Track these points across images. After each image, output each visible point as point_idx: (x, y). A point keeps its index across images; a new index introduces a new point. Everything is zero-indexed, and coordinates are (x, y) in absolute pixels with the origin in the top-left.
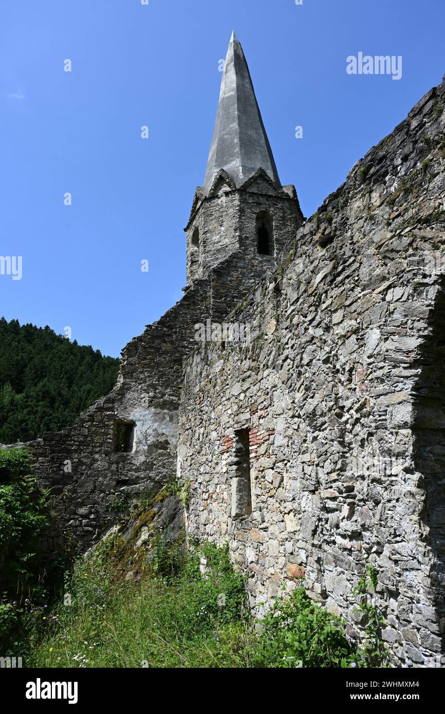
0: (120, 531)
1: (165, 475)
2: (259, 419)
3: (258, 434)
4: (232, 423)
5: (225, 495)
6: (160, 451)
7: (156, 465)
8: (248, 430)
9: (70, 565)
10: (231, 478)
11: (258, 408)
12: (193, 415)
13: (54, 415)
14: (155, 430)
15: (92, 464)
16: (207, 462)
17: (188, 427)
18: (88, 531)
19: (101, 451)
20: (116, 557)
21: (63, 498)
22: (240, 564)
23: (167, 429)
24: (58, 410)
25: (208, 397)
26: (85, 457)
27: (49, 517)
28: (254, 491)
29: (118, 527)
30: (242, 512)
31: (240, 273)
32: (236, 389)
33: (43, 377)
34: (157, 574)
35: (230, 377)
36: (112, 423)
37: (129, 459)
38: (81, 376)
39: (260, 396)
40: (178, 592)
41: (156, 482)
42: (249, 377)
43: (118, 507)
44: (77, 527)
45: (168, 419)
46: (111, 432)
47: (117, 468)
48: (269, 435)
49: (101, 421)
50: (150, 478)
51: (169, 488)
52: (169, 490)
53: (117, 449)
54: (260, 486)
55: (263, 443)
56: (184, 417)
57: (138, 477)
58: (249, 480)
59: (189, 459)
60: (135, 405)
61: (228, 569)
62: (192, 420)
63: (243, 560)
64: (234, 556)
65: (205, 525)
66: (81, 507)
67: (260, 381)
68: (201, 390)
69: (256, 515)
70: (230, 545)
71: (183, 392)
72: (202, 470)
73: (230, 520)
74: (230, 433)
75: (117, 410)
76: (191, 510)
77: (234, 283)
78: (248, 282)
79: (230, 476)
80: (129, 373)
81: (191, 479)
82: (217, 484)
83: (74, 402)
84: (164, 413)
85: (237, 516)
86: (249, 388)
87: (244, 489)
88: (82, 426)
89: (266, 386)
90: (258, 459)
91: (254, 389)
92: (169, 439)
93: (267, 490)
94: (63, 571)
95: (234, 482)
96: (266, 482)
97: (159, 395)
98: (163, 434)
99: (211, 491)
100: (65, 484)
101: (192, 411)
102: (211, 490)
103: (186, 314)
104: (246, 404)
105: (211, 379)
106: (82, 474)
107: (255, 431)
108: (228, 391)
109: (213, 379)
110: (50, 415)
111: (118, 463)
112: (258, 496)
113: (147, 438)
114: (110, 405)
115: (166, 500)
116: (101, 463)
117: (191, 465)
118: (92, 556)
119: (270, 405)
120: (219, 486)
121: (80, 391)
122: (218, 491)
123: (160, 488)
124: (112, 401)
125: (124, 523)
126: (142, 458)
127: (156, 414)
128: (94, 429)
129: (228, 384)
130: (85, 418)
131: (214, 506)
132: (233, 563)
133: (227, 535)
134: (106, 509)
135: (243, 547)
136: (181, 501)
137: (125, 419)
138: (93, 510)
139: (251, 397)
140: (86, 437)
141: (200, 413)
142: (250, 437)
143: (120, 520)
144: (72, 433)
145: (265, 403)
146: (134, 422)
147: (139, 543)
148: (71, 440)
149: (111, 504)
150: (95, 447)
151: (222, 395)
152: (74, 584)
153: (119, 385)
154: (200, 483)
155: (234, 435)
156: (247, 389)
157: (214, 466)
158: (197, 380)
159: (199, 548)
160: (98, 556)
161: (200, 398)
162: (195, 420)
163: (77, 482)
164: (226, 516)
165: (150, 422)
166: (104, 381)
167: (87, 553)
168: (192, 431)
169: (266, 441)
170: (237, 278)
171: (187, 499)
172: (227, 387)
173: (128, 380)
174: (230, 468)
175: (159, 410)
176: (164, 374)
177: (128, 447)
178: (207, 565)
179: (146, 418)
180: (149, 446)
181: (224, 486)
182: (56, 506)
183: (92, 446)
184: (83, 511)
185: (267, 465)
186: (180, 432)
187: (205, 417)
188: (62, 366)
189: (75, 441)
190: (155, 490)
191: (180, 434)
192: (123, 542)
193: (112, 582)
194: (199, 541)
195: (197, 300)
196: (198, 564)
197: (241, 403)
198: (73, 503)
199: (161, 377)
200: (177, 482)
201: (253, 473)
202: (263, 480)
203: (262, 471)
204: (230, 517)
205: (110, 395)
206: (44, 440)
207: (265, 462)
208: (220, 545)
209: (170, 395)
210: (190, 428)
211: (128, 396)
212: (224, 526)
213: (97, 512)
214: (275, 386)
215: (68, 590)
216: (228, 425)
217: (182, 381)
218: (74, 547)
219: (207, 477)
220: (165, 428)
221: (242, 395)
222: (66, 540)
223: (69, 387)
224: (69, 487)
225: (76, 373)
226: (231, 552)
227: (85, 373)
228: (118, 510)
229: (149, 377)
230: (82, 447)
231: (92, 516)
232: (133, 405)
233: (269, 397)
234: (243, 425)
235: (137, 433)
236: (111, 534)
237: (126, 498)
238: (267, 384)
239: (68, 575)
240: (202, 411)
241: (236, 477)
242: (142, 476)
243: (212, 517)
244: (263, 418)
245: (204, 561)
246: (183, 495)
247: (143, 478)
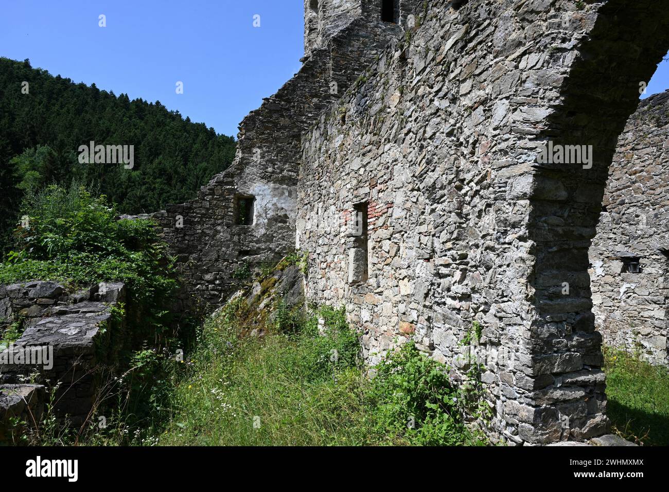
0: (243, 295)
1: (285, 247)
2: (379, 192)
3: (377, 207)
4: (351, 197)
5: (343, 264)
6: (280, 224)
7: (276, 237)
8: (367, 203)
9: (200, 322)
10: (349, 249)
11: (377, 183)
12: (312, 190)
13: (172, 192)
14: (274, 204)
15: (215, 235)
16: (325, 235)
17: (307, 202)
18: (214, 295)
19: (223, 223)
20: (241, 317)
21: (189, 265)
22: (356, 323)
23: (286, 204)
24: (175, 187)
25: (327, 172)
26: (208, 228)
27: (177, 281)
28: (371, 259)
29: (242, 292)
30: (358, 279)
31: (362, 43)
32: (356, 164)
33: (158, 154)
34: (279, 332)
35: (350, 151)
36: (232, 196)
37: (250, 232)
38: (196, 154)
39: (380, 171)
40: (299, 346)
41: (276, 253)
42: (370, 151)
43: (241, 275)
44: (203, 290)
45: (287, 194)
46: (232, 205)
47: (239, 239)
48: (388, 208)
49: (222, 195)
50: (270, 249)
51: (289, 258)
52: (289, 260)
53: (238, 222)
54: (377, 255)
55: (382, 216)
56: (303, 192)
57: (259, 248)
58: (366, 251)
59: (308, 233)
60: (254, 180)
61: (344, 328)
62: (311, 195)
63: (358, 320)
64: (349, 317)
65: (323, 291)
66: (207, 274)
67: (380, 156)
68: (320, 166)
69: (372, 281)
70: (347, 307)
71: (301, 168)
72: (320, 242)
73: (347, 287)
74: (349, 206)
75: (237, 184)
76: (309, 278)
77: (355, 55)
78: (370, 54)
79: (348, 247)
80: (247, 148)
81: (310, 251)
82: (335, 255)
83: (191, 180)
84: (283, 188)
85: (354, 282)
86: (369, 163)
87: (361, 259)
88: (204, 200)
89: (387, 161)
90: (375, 231)
91: (374, 163)
92: (288, 213)
93: (384, 259)
94: (194, 327)
95: (352, 252)
96: (383, 252)
97: (278, 171)
98: (282, 208)
99: (329, 261)
100: (191, 253)
101: (311, 186)
102: (329, 260)
103: (304, 87)
104: (366, 179)
105: (330, 154)
106: (206, 244)
107: (374, 204)
108: (348, 166)
109: (333, 155)
110: (168, 192)
111: (239, 235)
112: (374, 264)
113: (266, 212)
114: (230, 179)
115: (286, 270)
116: (223, 234)
117: (309, 238)
118: (219, 315)
119: (390, 179)
120: (337, 256)
121: (196, 169)
122: (336, 260)
123: (281, 259)
124: (232, 175)
125: (247, 288)
126: (263, 231)
127: (275, 189)
128: (215, 202)
129: (347, 159)
130: (206, 192)
131: (332, 274)
132: (349, 323)
133: (343, 299)
134: (230, 276)
135: (359, 309)
136: (300, 270)
137: (244, 193)
138: (218, 276)
139: (371, 171)
140: (208, 209)
141: (319, 188)
142: (369, 210)
143: (243, 286)
144: (194, 206)
145: (385, 177)
146: (254, 197)
147: (262, 305)
148: (193, 213)
149: (234, 272)
150: (216, 219)
151: (341, 170)
152: (205, 338)
153: (238, 159)
154: (319, 254)
155: (353, 209)
156: (367, 164)
157: (332, 238)
158: (316, 156)
159: (317, 311)
160: (225, 316)
161: (319, 174)
162: (314, 195)
163: (201, 251)
164: (343, 283)
165: (270, 196)
166: (220, 160)
167: (214, 314)
168: (311, 205)
169: (384, 213)
170: (359, 48)
171: (306, 269)
172: (347, 162)
173: (246, 155)
174: (348, 240)
175: (277, 185)
176: (283, 150)
177: (249, 220)
178: (325, 325)
179: (265, 192)
180: (269, 219)
181: (341, 256)
182: (183, 272)
183: (214, 218)
184: (208, 277)
185: (384, 236)
186: (298, 206)
187: (324, 192)
188: (176, 144)
189: (197, 213)
190: (276, 261)
191: (299, 209)
192: (247, 305)
193: (239, 337)
194: (317, 305)
195: (316, 72)
196: (317, 324)
197: (360, 178)
198: (198, 271)
199: (279, 152)
200: (296, 253)
201: (370, 244)
202: (380, 250)
203: (380, 242)
204: (347, 283)
205: (229, 170)
206: (168, 211)
207: (383, 233)
208: (338, 307)
209: (289, 171)
210: (309, 203)
211: (247, 171)
212: (341, 291)
213: (222, 278)
214: (396, 160)
215: (200, 342)
216: (347, 199)
217: (301, 157)
218: (202, 308)
219: (326, 248)
220: (284, 203)
221: (362, 170)
222: (194, 302)
223: (185, 165)
224: (194, 255)
225: (191, 151)
226: (347, 314)
227: (200, 151)
228: (241, 277)
229: (268, 152)
230: (204, 219)
231: (217, 282)
232: (252, 180)
233: (389, 171)
234: (362, 199)
235: (257, 207)
236: (236, 298)
237: (248, 267)
238: (387, 158)
239: (199, 330)
240: (320, 186)
241: (354, 247)
242: (263, 247)
243: (329, 283)
244: (382, 192)
245: (321, 321)
246: (302, 265)
247: (263, 249)
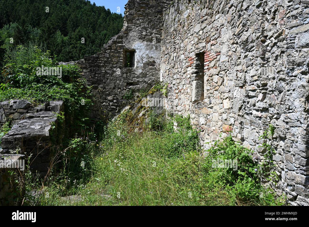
0: (130, 109)
1: (154, 80)
2: (211, 46)
3: (210, 55)
4: (194, 49)
5: (189, 90)
6: (150, 67)
7: (148, 74)
8: (204, 53)
9: (106, 124)
10: (192, 81)
11: (211, 39)
12: (170, 46)
13: (87, 49)
14: (147, 55)
15: (112, 74)
16: (178, 73)
17: (167, 53)
18: (113, 108)
19: (117, 66)
20: (129, 121)
21: (98, 91)
22: (196, 125)
23: (154, 54)
24: (88, 46)
25: (179, 34)
26: (108, 70)
27: (92, 100)
28: (206, 87)
29: (129, 107)
30: (198, 99)
32: (197, 28)
33: (78, 26)
34: (151, 130)
35: (194, 20)
36: (122, 50)
37: (133, 71)
38: (100, 26)
39: (212, 32)
40: (162, 138)
41: (148, 84)
42: (206, 20)
43: (128, 97)
44: (107, 106)
45: (155, 48)
46: (122, 55)
47: (127, 76)
48: (217, 55)
49: (116, 50)
50: (145, 82)
51: (156, 87)
52: (156, 88)
53: (126, 66)
54: (210, 85)
55: (213, 60)
56: (164, 47)
57: (138, 81)
58: (203, 82)
59: (167, 71)
60: (135, 40)
61: (189, 128)
62: (169, 48)
63: (198, 123)
64: (192, 122)
65: (177, 106)
66: (109, 96)
67: (213, 22)
68: (175, 30)
69: (206, 100)
70: (191, 116)
71: (163, 32)
72: (175, 77)
73: (191, 104)
74: (193, 55)
75: (125, 43)
76: (168, 99)
79: (192, 80)
80: (130, 20)
81: (169, 82)
82: (184, 85)
83: (97, 41)
84: (152, 45)
85: (195, 101)
86: (206, 27)
87: (200, 87)
88: (106, 52)
89: (217, 25)
90: (209, 70)
91: (209, 27)
92: (155, 60)
93: (214, 87)
94: (103, 126)
95: (194, 83)
96: (213, 82)
97: (149, 34)
98: (152, 57)
99: (180, 89)
100: (99, 84)
101: (169, 43)
102: (180, 87)
104: (203, 37)
105: (181, 23)
106: (108, 79)
107: (208, 53)
108: (192, 29)
109: (183, 23)
110: (85, 49)
111: (127, 73)
112: (208, 90)
113: (142, 59)
114: (120, 40)
115: (155, 94)
116: (118, 72)
117: (168, 75)
118: (117, 120)
119: (219, 37)
120: (185, 85)
121: (100, 35)
122: (184, 88)
123: (151, 87)
124: (122, 37)
125: (132, 105)
126: (140, 71)
127: (147, 45)
128: (112, 54)
129: (192, 25)
130: (107, 48)
131: (182, 96)
132: (192, 125)
133: (189, 111)
134: (122, 98)
135: (198, 117)
136: (163, 94)
137: (129, 48)
138: (115, 98)
139: (207, 32)
140: (108, 58)
141: (174, 44)
142: (205, 57)
143: (130, 103)
144: (100, 56)
145: (215, 36)
146: (135, 50)
147: (141, 115)
148: (100, 60)
149: (124, 95)
150: (113, 64)
151: (188, 32)
152: (109, 133)
153: (125, 28)
154: (174, 84)
155: (195, 57)
156: (204, 28)
157: (182, 74)
158: (172, 24)
159: (173, 118)
160: (119, 120)
161: (174, 35)
162: (171, 48)
163: (105, 83)
164: (189, 101)
165: (144, 50)
166: (114, 29)
167: (113, 119)
168: (169, 55)
169: (214, 59)
171: (166, 93)
172: (191, 27)
173: (130, 25)
174: (192, 76)
175: (149, 43)
176: (151, 21)
177: (132, 65)
178: (178, 126)
179: (142, 48)
180: (144, 64)
181: (188, 86)
182: (95, 95)
183: (112, 64)
184: (110, 98)
185: (214, 73)
186: (161, 56)
187: (177, 46)
188: (88, 20)
189: (102, 61)
190: (148, 88)
191: (162, 57)
192: (132, 114)
193: (128, 132)
194: (173, 114)
196: (173, 126)
197: (200, 37)
198: (104, 95)
199: (150, 22)
200: (160, 84)
201: (206, 78)
202: (211, 81)
203: (211, 76)
204: (191, 102)
205: (120, 34)
206: (85, 60)
207: (214, 71)
208: (185, 116)
209: (155, 34)
210: (168, 53)
211: (130, 34)
212: (187, 107)
213: (117, 99)
214: (223, 25)
215: (106, 135)
216: (191, 51)
217: (163, 25)
218: (107, 116)
219: (178, 81)
220: (153, 54)
221: (201, 32)
222: (102, 112)
223: (94, 32)
224: (101, 85)
225: (97, 24)
226: (191, 120)
227: (102, 24)
228: (128, 98)
229: (143, 22)
230: (106, 64)
231: (115, 101)
232: (133, 40)
233: (218, 32)
234: (201, 50)
235: (137, 56)
236: (126, 110)
237: (132, 92)
238: (217, 24)
239: (106, 128)
240: (175, 43)
241: (195, 80)
242: (141, 80)
243: (180, 102)
244: (213, 45)
245: (176, 124)
246: (164, 91)
247: (141, 82)
